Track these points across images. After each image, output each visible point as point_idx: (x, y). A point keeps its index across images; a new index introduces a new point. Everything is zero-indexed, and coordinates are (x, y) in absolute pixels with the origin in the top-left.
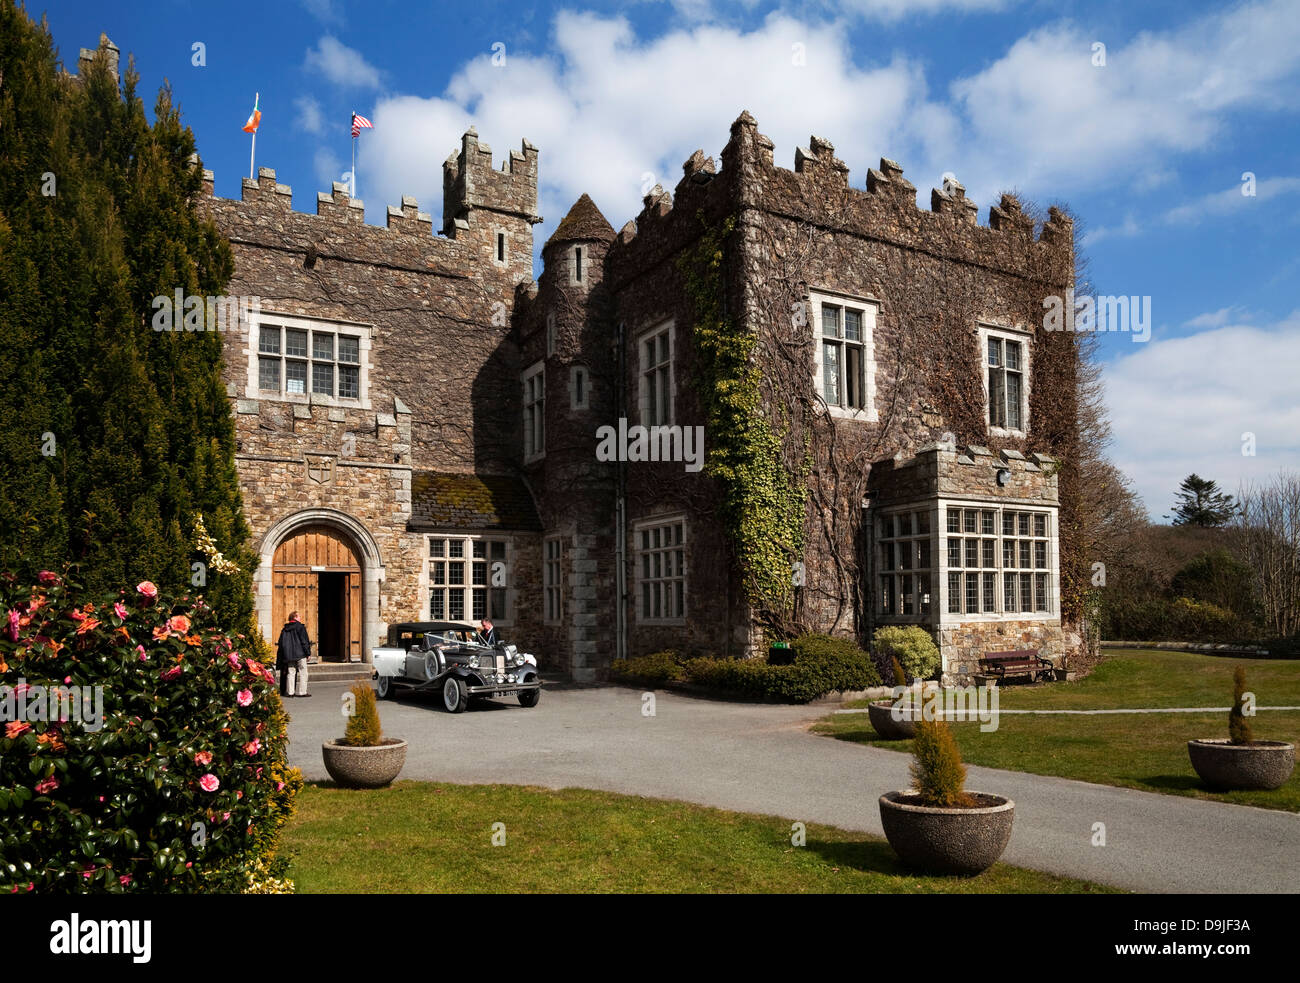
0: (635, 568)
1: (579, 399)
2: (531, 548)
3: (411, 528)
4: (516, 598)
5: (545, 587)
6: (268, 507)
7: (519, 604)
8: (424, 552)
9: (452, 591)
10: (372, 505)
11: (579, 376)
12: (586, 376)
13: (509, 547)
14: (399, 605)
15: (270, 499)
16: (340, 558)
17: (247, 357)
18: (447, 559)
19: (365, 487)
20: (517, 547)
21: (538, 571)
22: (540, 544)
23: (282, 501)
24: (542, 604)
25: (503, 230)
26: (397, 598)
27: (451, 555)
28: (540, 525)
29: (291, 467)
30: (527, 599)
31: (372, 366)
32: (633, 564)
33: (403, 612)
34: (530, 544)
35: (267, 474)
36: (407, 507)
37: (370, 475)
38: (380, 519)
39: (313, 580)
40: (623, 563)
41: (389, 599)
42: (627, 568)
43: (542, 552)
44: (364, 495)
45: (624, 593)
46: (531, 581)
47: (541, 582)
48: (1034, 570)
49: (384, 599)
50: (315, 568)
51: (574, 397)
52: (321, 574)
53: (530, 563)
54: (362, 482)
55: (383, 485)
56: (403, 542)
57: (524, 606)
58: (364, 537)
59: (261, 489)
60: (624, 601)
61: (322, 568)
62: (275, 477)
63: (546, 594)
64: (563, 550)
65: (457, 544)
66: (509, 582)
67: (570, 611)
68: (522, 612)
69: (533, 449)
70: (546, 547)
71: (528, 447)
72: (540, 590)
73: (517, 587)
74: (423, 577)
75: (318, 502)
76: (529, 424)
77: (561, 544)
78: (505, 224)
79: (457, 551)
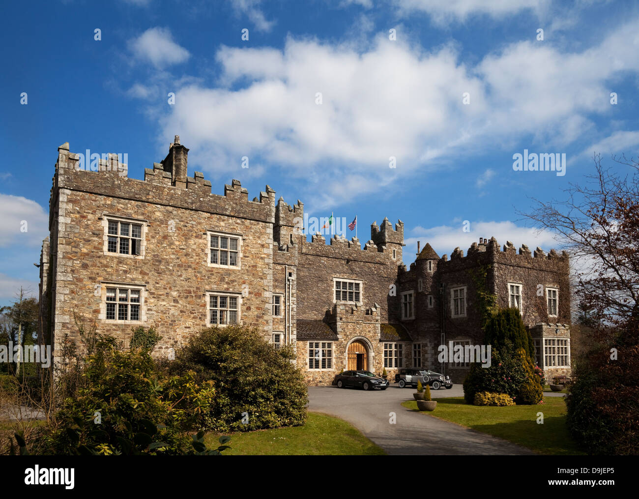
1: (431, 304)
3: (380, 341)
4: (405, 361)
6: (348, 336)
8: (383, 348)
9: (389, 359)
10: (371, 335)
11: (431, 298)
12: (432, 298)
13: (403, 346)
14: (378, 363)
15: (348, 334)
16: (362, 350)
18: (388, 350)
20: (406, 346)
21: (411, 353)
22: (411, 345)
23: (351, 333)
24: (412, 363)
25: (395, 249)
26: (377, 361)
28: (411, 339)
29: (353, 324)
30: (408, 361)
31: (363, 292)
33: (379, 366)
34: (409, 345)
35: (347, 326)
36: (379, 335)
37: (371, 326)
38: (373, 339)
39: (355, 356)
41: (375, 362)
43: (411, 347)
44: (369, 332)
46: (409, 356)
47: (411, 356)
48: (564, 355)
50: (356, 353)
51: (429, 304)
52: (357, 354)
53: (409, 351)
54: (369, 328)
55: (374, 329)
56: (379, 345)
57: (407, 363)
58: (370, 344)
59: (346, 331)
62: (349, 327)
63: (413, 360)
64: (422, 347)
65: (391, 346)
66: (403, 356)
67: (426, 365)
68: (406, 365)
69: (406, 316)
70: (413, 346)
71: (403, 315)
72: (411, 358)
73: (406, 357)
74: (383, 355)
75: (359, 334)
76: (403, 308)
77: (421, 345)
78: (395, 247)
79: (391, 347)
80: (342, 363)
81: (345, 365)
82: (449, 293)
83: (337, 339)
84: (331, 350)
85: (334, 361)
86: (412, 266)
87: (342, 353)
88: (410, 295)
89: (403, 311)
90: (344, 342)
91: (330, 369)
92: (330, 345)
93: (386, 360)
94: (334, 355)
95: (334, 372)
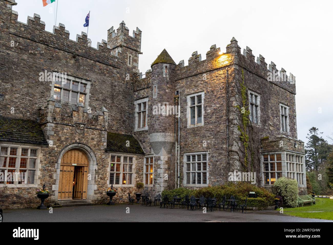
0: (184, 168)
2: (140, 160)
3: (106, 151)
4: (135, 177)
5: (144, 174)
6: (62, 142)
7: (136, 179)
8: (109, 160)
9: (116, 174)
10: (95, 143)
13: (134, 159)
14: (101, 178)
15: (63, 139)
16: (82, 161)
17: (51, 87)
18: (116, 162)
19: (94, 136)
20: (137, 159)
21: (142, 168)
22: (143, 159)
23: (67, 139)
24: (143, 179)
25: (131, 55)
26: (100, 176)
27: (117, 162)
28: (144, 152)
29: (71, 128)
30: (138, 177)
31: (90, 94)
32: (183, 166)
33: (102, 181)
34: (140, 158)
35: (63, 130)
36: (105, 144)
37: (95, 132)
38: (97, 148)
39: (73, 169)
40: (179, 166)
41: (98, 176)
42: (180, 168)
43: (143, 161)
44: (93, 139)
45: (179, 176)
46: (140, 171)
47: (143, 172)
48: (301, 172)
49: (97, 176)
50: (73, 165)
52: (75, 166)
53: (140, 165)
54: (92, 134)
55: (98, 136)
56: (103, 156)
57: (138, 179)
58: (92, 154)
59: (60, 135)
60: (179, 179)
61: (76, 165)
62: (65, 131)
63: (144, 176)
64: (155, 161)
65: (119, 158)
66: (134, 171)
67: (158, 181)
68: (136, 181)
69: (139, 127)
70: (145, 160)
71: (136, 126)
72: (142, 174)
73: (136, 173)
74: (109, 169)
75: (78, 141)
76: (137, 119)
77: (154, 158)
78: (131, 53)
79: (119, 160)
80: (51, 177)
81: (55, 180)
82: (185, 101)
83: (47, 144)
84: (36, 159)
85: (38, 173)
86: (147, 73)
87: (53, 163)
88: (145, 103)
89: (137, 122)
90: (56, 149)
91: (31, 186)
92: (34, 152)
93: (112, 175)
94: (39, 166)
95: (37, 189)
